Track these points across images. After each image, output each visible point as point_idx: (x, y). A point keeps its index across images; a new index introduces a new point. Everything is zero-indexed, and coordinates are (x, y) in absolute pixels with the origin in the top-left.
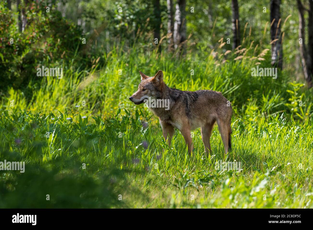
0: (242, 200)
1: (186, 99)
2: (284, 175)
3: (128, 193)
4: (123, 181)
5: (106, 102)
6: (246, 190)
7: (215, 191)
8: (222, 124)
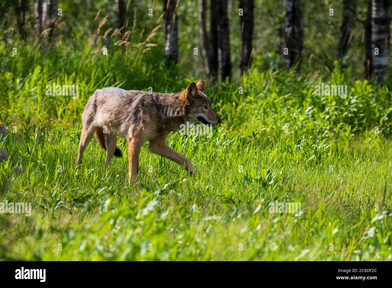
0: (125, 225)
2: (179, 194)
6: (131, 212)
7: (92, 213)
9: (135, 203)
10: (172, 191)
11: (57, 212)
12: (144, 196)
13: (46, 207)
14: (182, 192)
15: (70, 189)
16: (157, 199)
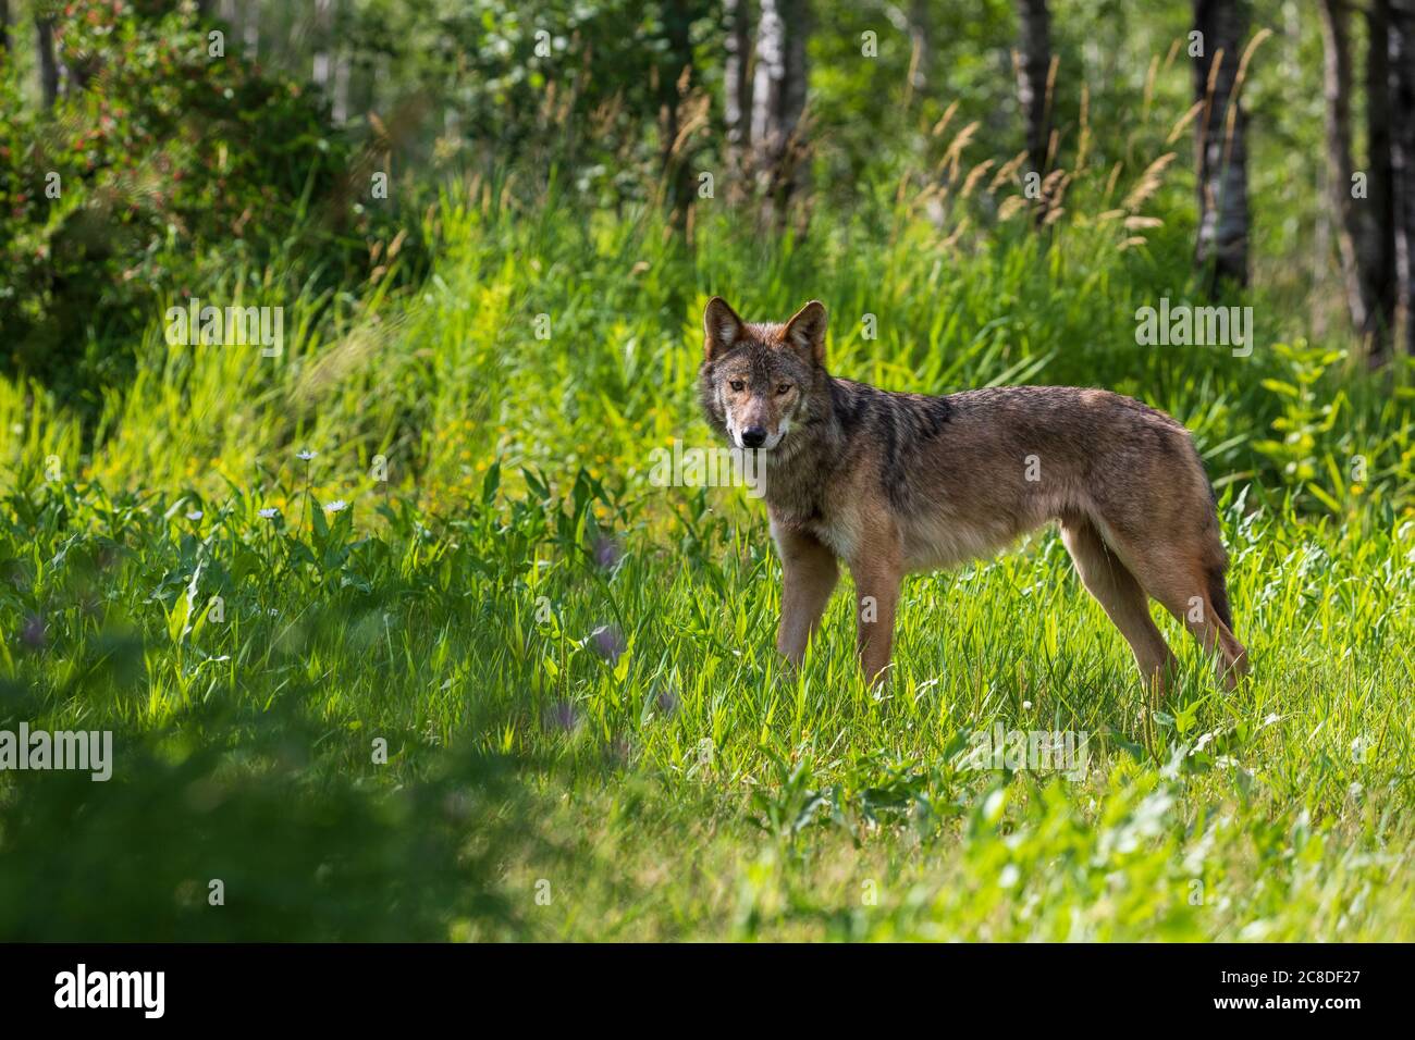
2: (1252, 771)
5: (441, 437)
6: (1078, 841)
9: (1092, 803)
10: (1225, 759)
11: (808, 839)
12: (1125, 780)
13: (765, 823)
14: (1264, 762)
15: (852, 754)
16: (1172, 790)
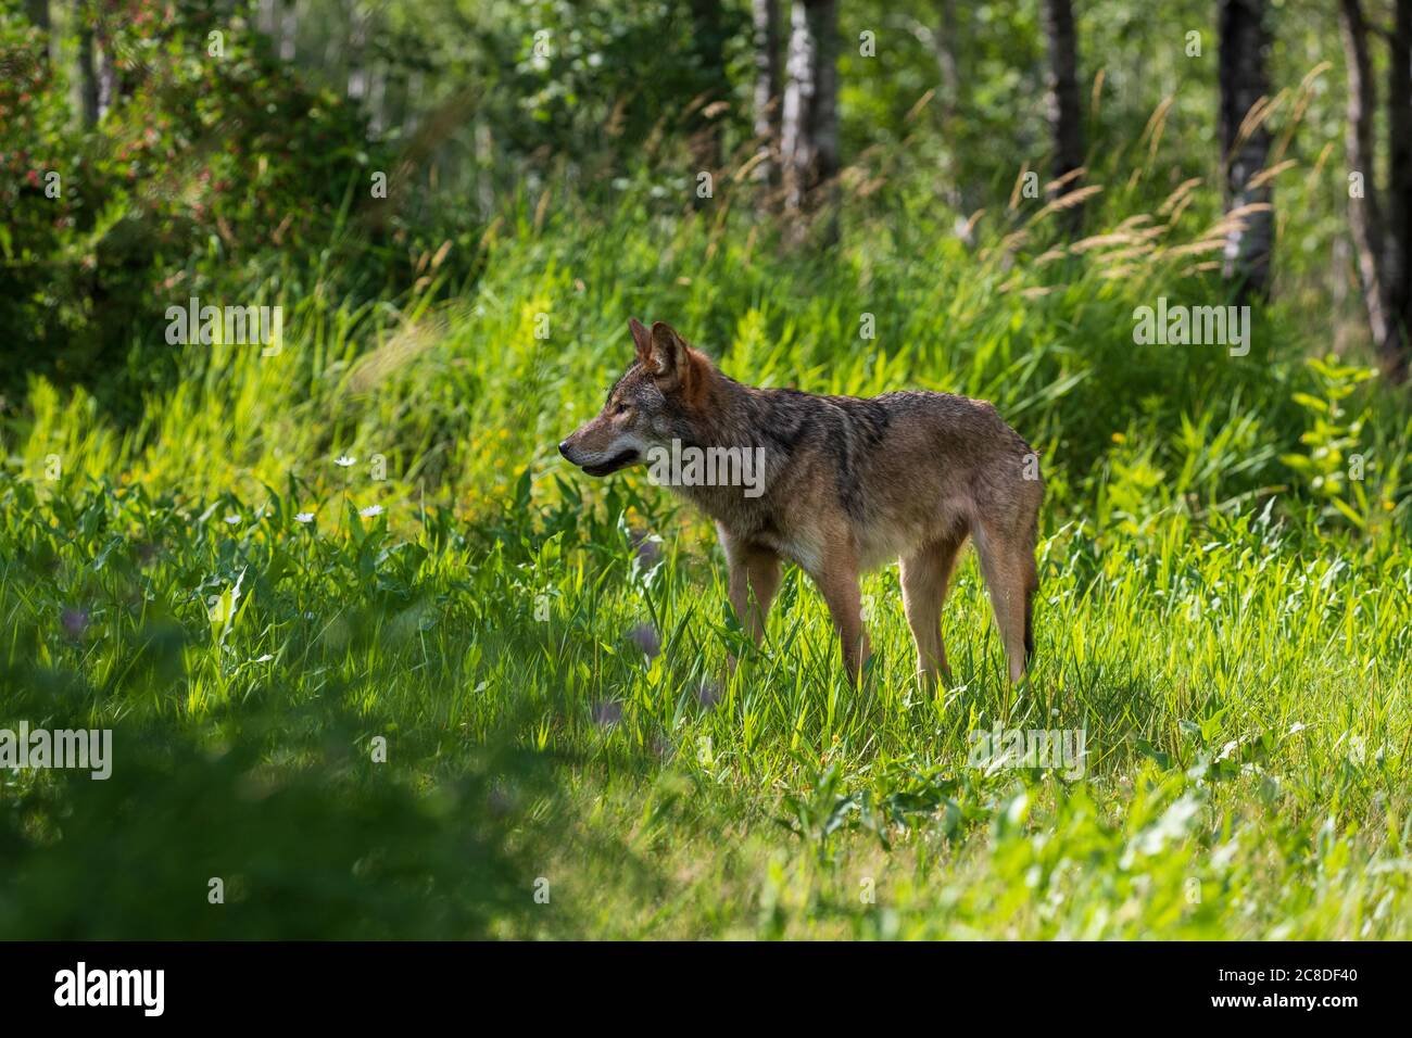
0: (1082, 890)
1: (837, 434)
2: (1277, 779)
3: (569, 857)
4: (548, 804)
5: (476, 446)
6: (1104, 843)
7: (962, 848)
8: (997, 548)
9: (1119, 808)
10: (1250, 766)
11: (838, 842)
12: (1150, 786)
13: (796, 825)
14: (1289, 770)
15: (882, 758)
16: (1198, 797)
